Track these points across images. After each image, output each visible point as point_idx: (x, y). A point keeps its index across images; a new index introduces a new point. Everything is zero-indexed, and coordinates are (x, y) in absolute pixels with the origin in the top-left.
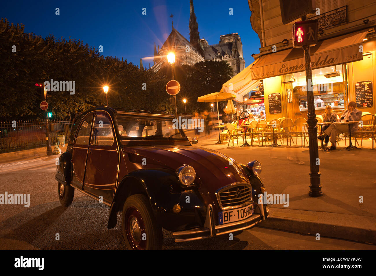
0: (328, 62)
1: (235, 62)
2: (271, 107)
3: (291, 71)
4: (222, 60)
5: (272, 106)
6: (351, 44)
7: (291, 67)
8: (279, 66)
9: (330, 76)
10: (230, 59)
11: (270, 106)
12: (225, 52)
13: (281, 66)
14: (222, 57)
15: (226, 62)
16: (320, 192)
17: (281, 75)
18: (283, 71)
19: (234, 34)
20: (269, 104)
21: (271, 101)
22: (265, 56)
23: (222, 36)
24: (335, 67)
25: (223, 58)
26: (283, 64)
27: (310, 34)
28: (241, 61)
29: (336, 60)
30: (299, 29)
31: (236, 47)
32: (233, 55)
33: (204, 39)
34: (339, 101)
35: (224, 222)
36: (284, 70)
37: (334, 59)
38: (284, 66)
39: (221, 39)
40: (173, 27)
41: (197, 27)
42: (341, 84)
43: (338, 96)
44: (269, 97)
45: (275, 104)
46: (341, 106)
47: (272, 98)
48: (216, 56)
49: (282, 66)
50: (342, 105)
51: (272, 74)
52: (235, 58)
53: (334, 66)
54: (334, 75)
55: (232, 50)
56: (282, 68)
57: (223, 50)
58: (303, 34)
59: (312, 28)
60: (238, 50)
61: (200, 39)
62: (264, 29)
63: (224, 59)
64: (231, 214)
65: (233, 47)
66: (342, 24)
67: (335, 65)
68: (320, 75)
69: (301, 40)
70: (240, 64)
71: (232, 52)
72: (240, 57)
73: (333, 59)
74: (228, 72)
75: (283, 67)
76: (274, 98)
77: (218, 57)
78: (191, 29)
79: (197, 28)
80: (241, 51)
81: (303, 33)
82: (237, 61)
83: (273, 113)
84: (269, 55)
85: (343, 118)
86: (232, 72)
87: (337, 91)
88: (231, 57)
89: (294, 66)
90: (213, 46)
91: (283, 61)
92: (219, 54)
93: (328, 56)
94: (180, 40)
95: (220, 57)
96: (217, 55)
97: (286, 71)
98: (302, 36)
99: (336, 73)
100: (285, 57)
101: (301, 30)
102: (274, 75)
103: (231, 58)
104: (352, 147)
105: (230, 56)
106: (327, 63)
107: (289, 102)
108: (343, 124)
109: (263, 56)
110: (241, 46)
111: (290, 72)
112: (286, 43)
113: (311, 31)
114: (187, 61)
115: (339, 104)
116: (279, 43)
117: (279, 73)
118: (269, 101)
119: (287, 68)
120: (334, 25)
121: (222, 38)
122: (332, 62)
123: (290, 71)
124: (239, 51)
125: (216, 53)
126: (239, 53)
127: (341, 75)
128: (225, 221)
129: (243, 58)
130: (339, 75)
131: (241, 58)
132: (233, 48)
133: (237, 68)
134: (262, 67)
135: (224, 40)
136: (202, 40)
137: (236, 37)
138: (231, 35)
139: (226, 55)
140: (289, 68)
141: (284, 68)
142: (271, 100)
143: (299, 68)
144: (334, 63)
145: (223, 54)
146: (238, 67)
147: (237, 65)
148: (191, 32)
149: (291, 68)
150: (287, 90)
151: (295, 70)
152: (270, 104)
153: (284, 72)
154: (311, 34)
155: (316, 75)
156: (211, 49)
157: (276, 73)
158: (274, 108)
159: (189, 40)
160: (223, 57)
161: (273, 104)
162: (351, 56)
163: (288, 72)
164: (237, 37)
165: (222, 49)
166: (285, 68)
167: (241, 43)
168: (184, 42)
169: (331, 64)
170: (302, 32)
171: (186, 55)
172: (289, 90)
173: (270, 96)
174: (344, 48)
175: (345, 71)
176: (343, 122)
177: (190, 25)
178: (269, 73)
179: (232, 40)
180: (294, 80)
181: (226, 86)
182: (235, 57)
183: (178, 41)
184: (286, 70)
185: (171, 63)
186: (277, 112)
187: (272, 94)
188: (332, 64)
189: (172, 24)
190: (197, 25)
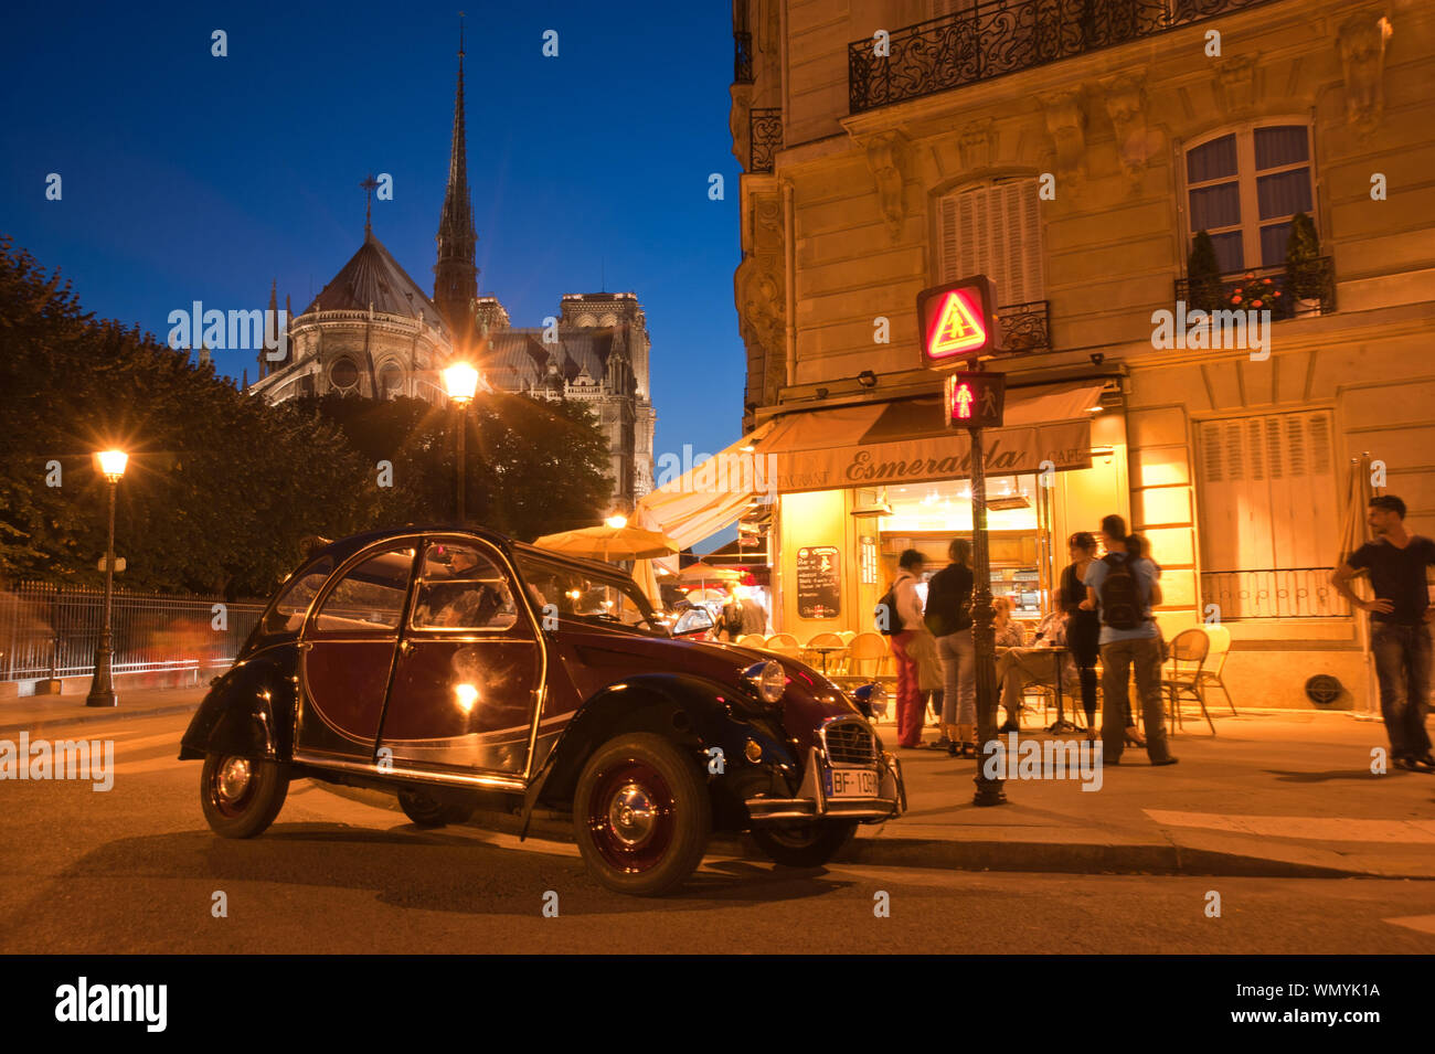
0: (997, 462)
1: (617, 409)
2: (806, 595)
3: (884, 479)
4: (562, 396)
5: (808, 591)
6: (1062, 417)
7: (885, 465)
8: (845, 456)
9: (1002, 506)
10: (595, 396)
11: (800, 591)
12: (580, 366)
13: (853, 456)
14: (567, 383)
15: (584, 406)
16: (1000, 793)
17: (844, 487)
18: (859, 475)
19: (620, 296)
20: (799, 584)
21: (806, 572)
22: (797, 416)
23: (572, 300)
24: (1017, 480)
25: (567, 388)
26: (860, 453)
27: (986, 401)
28: (639, 412)
29: (1021, 460)
30: (964, 387)
31: (627, 352)
32: (610, 383)
33: (491, 300)
34: (1019, 594)
35: (835, 794)
36: (860, 473)
37: (1014, 453)
38: (860, 460)
39: (565, 310)
40: (368, 230)
41: (473, 245)
42: (1027, 536)
43: (1014, 579)
44: (799, 557)
45: (818, 586)
46: (1025, 613)
47: (809, 564)
48: (539, 376)
49: (857, 457)
50: (1027, 608)
51: (822, 480)
52: (617, 393)
53: (1013, 477)
54: (1016, 504)
55: (608, 362)
56: (854, 465)
57: (572, 355)
58: (971, 400)
59: (991, 390)
60: (631, 363)
61: (479, 296)
62: (793, 325)
63: (572, 393)
64: (847, 778)
65: (615, 346)
66: (1035, 351)
67: (1016, 473)
68: (959, 499)
69: (968, 414)
70: (634, 420)
71: (605, 371)
72: (637, 392)
73: (1012, 455)
74: (587, 451)
75: (857, 462)
76: (816, 565)
77: (546, 382)
78: (446, 249)
79: (471, 251)
80: (643, 367)
81: (973, 397)
82: (627, 406)
83: (812, 615)
84: (809, 415)
85: (1040, 636)
86: (607, 452)
87: (1015, 560)
88: (601, 387)
89: (893, 464)
90: (531, 332)
91: (861, 443)
92: (553, 370)
93: (997, 442)
94: (393, 289)
95: (557, 385)
96: (546, 372)
97: (866, 476)
98: (970, 405)
99: (1019, 498)
100: (865, 430)
101: (969, 389)
102: (828, 485)
103: (602, 394)
104: (1066, 726)
105: (597, 384)
106: (995, 467)
107: (865, 581)
108: (1043, 653)
109: (788, 417)
110: (643, 350)
111: (879, 480)
112: (869, 385)
113: (988, 395)
114: (415, 382)
115: (1019, 606)
116: (846, 379)
117: (844, 481)
118: (799, 572)
119: (871, 467)
120: (1013, 351)
121: (570, 305)
122: (1009, 464)
123: (880, 476)
124: (634, 367)
125: (539, 365)
126: (636, 376)
127: (1033, 503)
128: (837, 791)
129: (650, 400)
130: (1028, 506)
131: (642, 399)
132: (614, 354)
133: (622, 436)
134: (790, 452)
135: (578, 315)
136: (484, 301)
137: (628, 311)
138: (607, 298)
139: (582, 379)
140: (876, 467)
141: (861, 464)
142: (807, 568)
143: (910, 470)
144: (1015, 468)
145: (571, 372)
146: (627, 434)
147: (622, 425)
148: (442, 262)
149: (884, 467)
150: (861, 538)
151: (895, 477)
152: (802, 581)
153: (858, 478)
154: (989, 403)
155: (951, 500)
156: (521, 345)
157: (832, 481)
158: (815, 598)
159: (430, 293)
160: (571, 385)
161: (813, 583)
162: (1061, 453)
163: (874, 479)
164: (634, 310)
165: (567, 352)
166: (866, 466)
167: (647, 336)
168: (410, 300)
169: (1006, 469)
170: (969, 394)
171: (414, 357)
172: (867, 539)
173: (804, 554)
174: (1045, 425)
175: (1044, 495)
176: (1039, 646)
177: (444, 232)
178: (813, 476)
179: (611, 321)
180: (890, 507)
181: (646, 507)
182: (620, 389)
183: (386, 291)
184: (869, 473)
185: (457, 400)
186: (824, 614)
187: (810, 549)
188: (1011, 469)
189: (369, 215)
190: (473, 236)
